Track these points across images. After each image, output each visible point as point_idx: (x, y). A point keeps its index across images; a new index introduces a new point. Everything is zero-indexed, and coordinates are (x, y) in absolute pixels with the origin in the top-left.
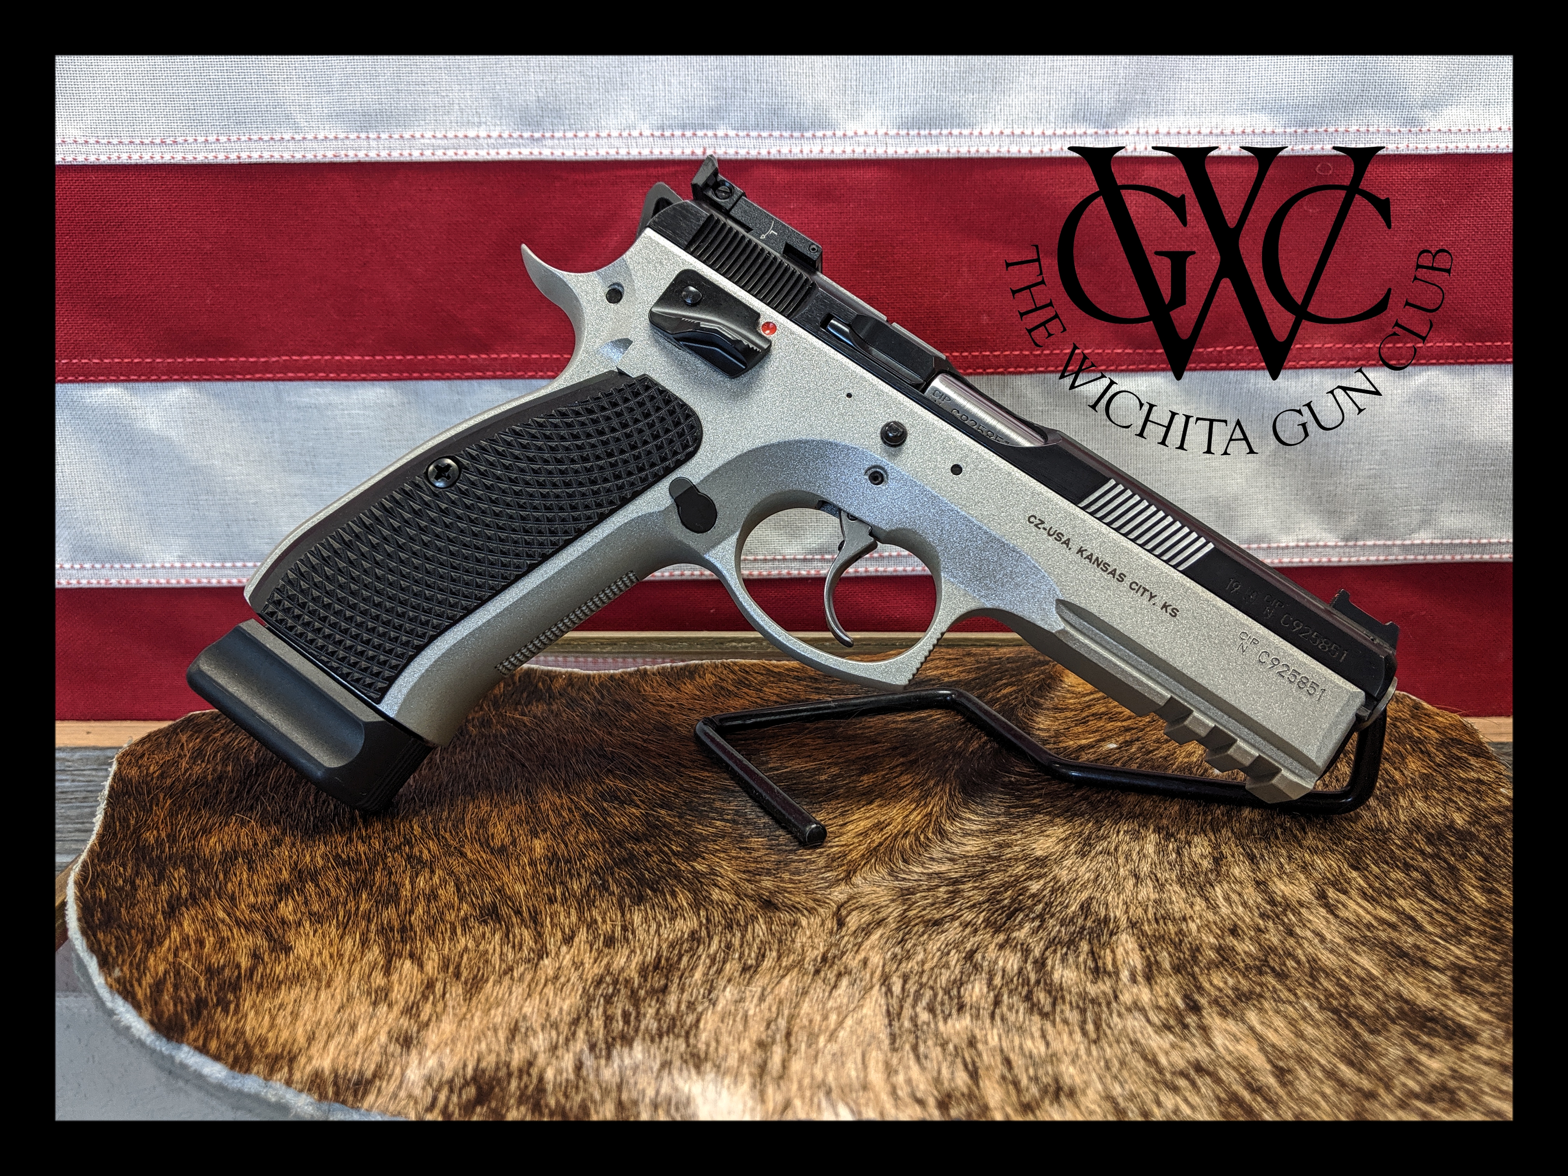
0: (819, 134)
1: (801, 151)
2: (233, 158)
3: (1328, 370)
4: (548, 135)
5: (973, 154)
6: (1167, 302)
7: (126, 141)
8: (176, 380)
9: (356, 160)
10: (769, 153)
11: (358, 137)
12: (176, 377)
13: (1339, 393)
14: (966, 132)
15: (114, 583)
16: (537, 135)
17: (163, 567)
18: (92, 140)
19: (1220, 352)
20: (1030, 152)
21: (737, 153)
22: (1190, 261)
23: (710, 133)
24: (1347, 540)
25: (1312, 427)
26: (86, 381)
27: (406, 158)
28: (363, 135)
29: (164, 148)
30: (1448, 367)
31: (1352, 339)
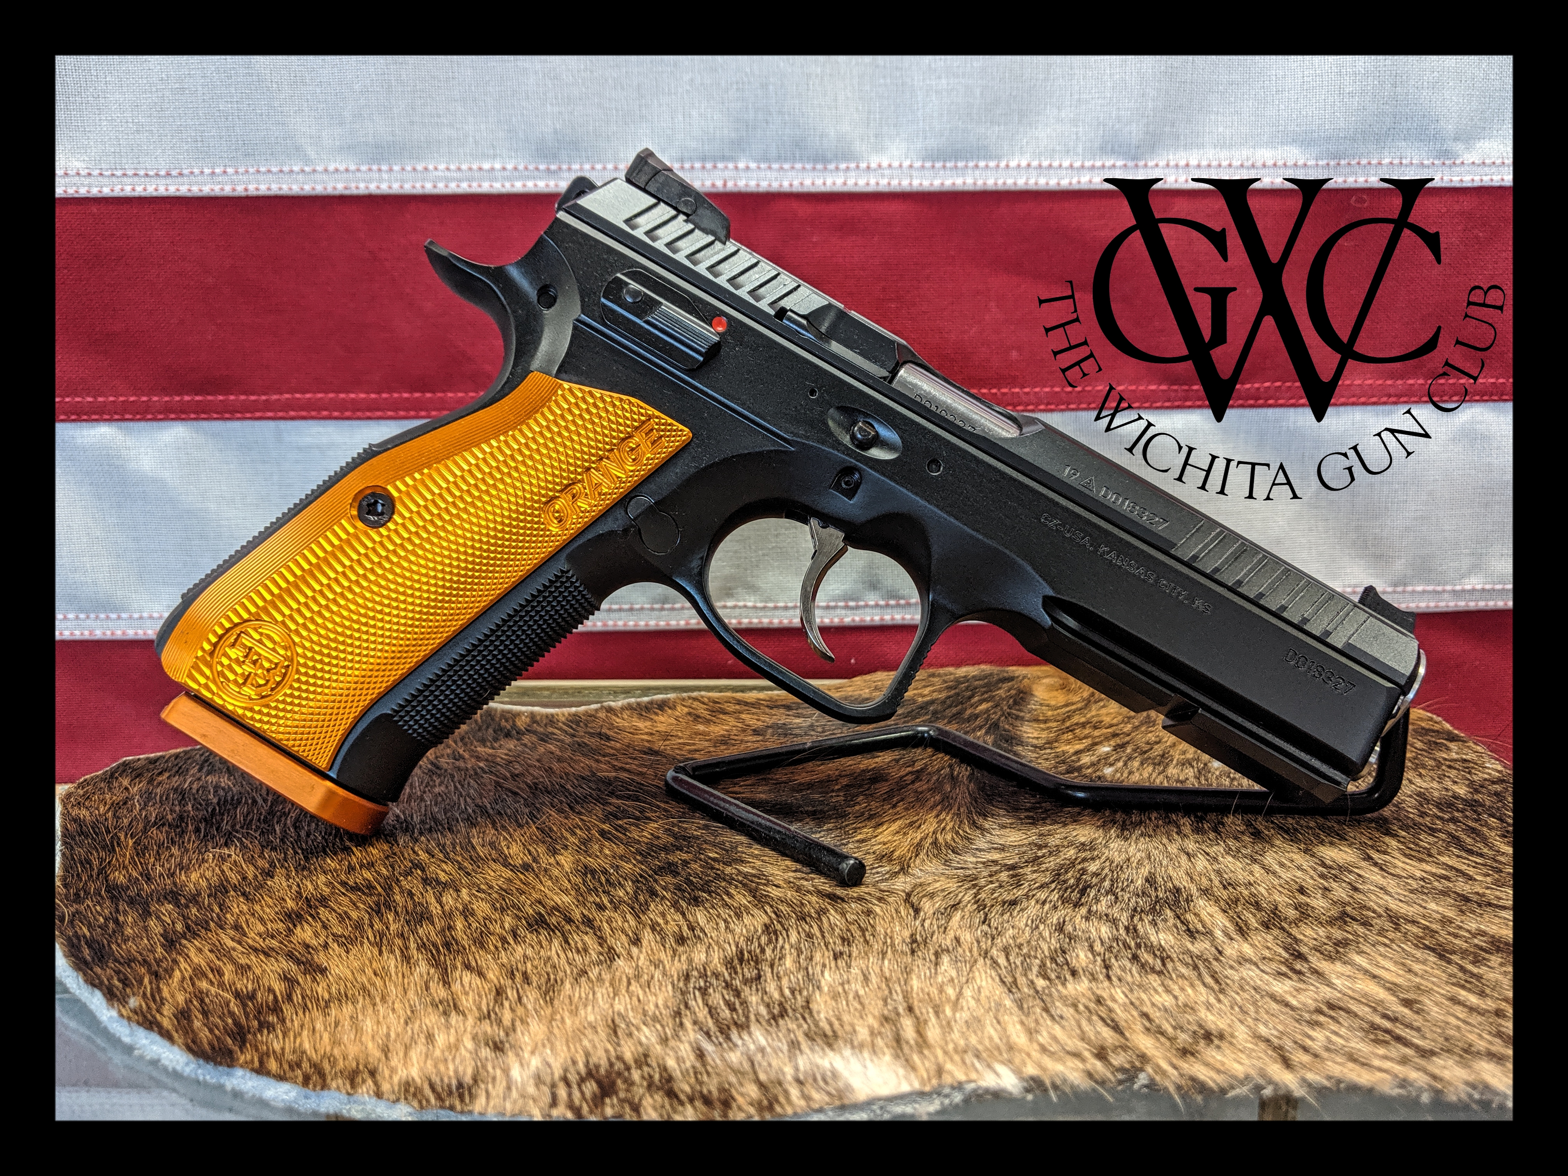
0: (843, 166)
1: (824, 184)
2: (240, 191)
3: (1369, 408)
4: (565, 167)
5: (1000, 186)
6: (1207, 339)
7: (130, 173)
8: (172, 419)
9: (366, 192)
10: (791, 185)
11: (370, 170)
12: (173, 416)
13: (1386, 436)
14: (992, 164)
15: (98, 634)
16: (553, 167)
17: (151, 617)
18: (96, 172)
19: (1258, 389)
20: (1059, 184)
21: (758, 185)
22: (1231, 298)
23: (731, 165)
24: (1395, 585)
25: (1358, 469)
26: (78, 420)
27: (418, 190)
28: (375, 167)
29: (169, 181)
30: (1491, 404)
31: (1393, 376)
